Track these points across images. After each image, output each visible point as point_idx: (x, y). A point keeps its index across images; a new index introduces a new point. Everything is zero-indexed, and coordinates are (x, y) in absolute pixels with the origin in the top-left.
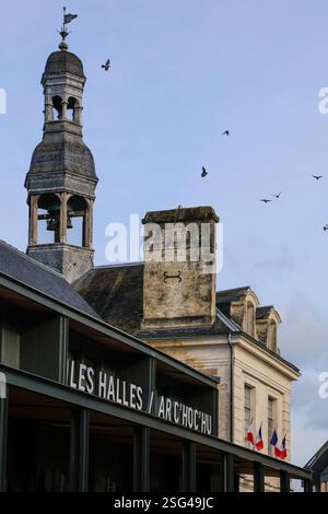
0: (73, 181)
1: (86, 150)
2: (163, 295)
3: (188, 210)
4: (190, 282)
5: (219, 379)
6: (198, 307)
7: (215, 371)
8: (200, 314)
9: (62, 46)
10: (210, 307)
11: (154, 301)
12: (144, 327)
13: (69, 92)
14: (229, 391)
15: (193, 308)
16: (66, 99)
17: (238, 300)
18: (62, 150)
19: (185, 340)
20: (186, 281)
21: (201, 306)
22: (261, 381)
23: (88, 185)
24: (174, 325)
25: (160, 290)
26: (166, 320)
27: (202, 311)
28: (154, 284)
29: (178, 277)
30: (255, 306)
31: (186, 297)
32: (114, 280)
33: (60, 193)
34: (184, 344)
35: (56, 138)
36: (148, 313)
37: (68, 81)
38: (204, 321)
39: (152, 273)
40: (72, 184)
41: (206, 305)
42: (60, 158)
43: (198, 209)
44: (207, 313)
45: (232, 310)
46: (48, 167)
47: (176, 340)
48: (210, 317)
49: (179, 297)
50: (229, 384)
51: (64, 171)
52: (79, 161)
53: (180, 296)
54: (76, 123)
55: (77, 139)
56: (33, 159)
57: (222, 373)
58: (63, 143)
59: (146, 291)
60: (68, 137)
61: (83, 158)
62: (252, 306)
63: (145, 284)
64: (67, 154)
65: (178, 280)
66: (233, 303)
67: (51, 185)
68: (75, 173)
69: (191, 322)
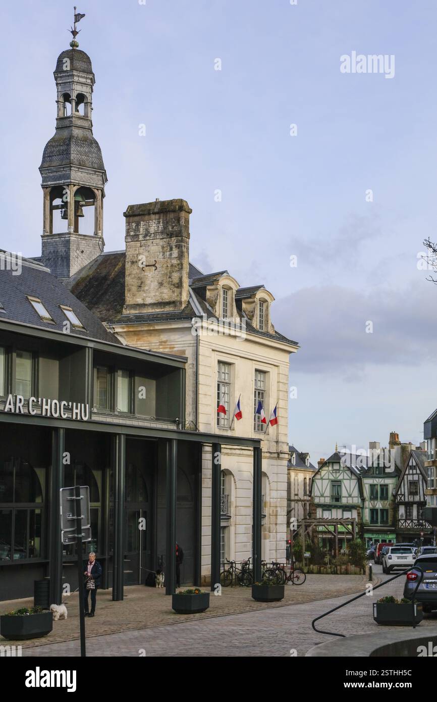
0: (79, 174)
1: (94, 144)
2: (142, 283)
3: (163, 203)
4: (164, 271)
5: (186, 359)
6: (170, 293)
7: (184, 352)
8: (172, 300)
9: (73, 45)
10: (181, 293)
11: (134, 289)
12: (126, 312)
13: (77, 89)
14: (195, 370)
15: (167, 294)
16: (74, 96)
17: (212, 284)
18: (69, 145)
19: (157, 324)
20: (161, 270)
21: (173, 292)
22: (240, 357)
23: (95, 177)
24: (150, 310)
25: (139, 278)
26: (144, 305)
27: (174, 297)
28: (134, 272)
29: (154, 265)
30: (235, 289)
31: (161, 284)
32: (115, 266)
33: (68, 185)
34: (157, 327)
35: (65, 133)
36: (129, 299)
37: (76, 79)
38: (175, 306)
39: (133, 263)
40: (79, 177)
41: (177, 291)
42: (67, 152)
43: (171, 202)
44: (179, 299)
45: (208, 294)
46: (56, 162)
47: (149, 325)
48: (181, 303)
49: (154, 285)
50: (195, 363)
51: (69, 165)
52: (86, 154)
53: (156, 283)
54: (86, 118)
55: (87, 133)
56: (44, 154)
57: (189, 353)
58: (71, 137)
59: (127, 278)
60: (76, 132)
61: (90, 152)
62: (231, 288)
63: (127, 273)
64: (73, 148)
65: (154, 268)
66: (208, 287)
67: (60, 178)
68: (81, 165)
69: (164, 307)
